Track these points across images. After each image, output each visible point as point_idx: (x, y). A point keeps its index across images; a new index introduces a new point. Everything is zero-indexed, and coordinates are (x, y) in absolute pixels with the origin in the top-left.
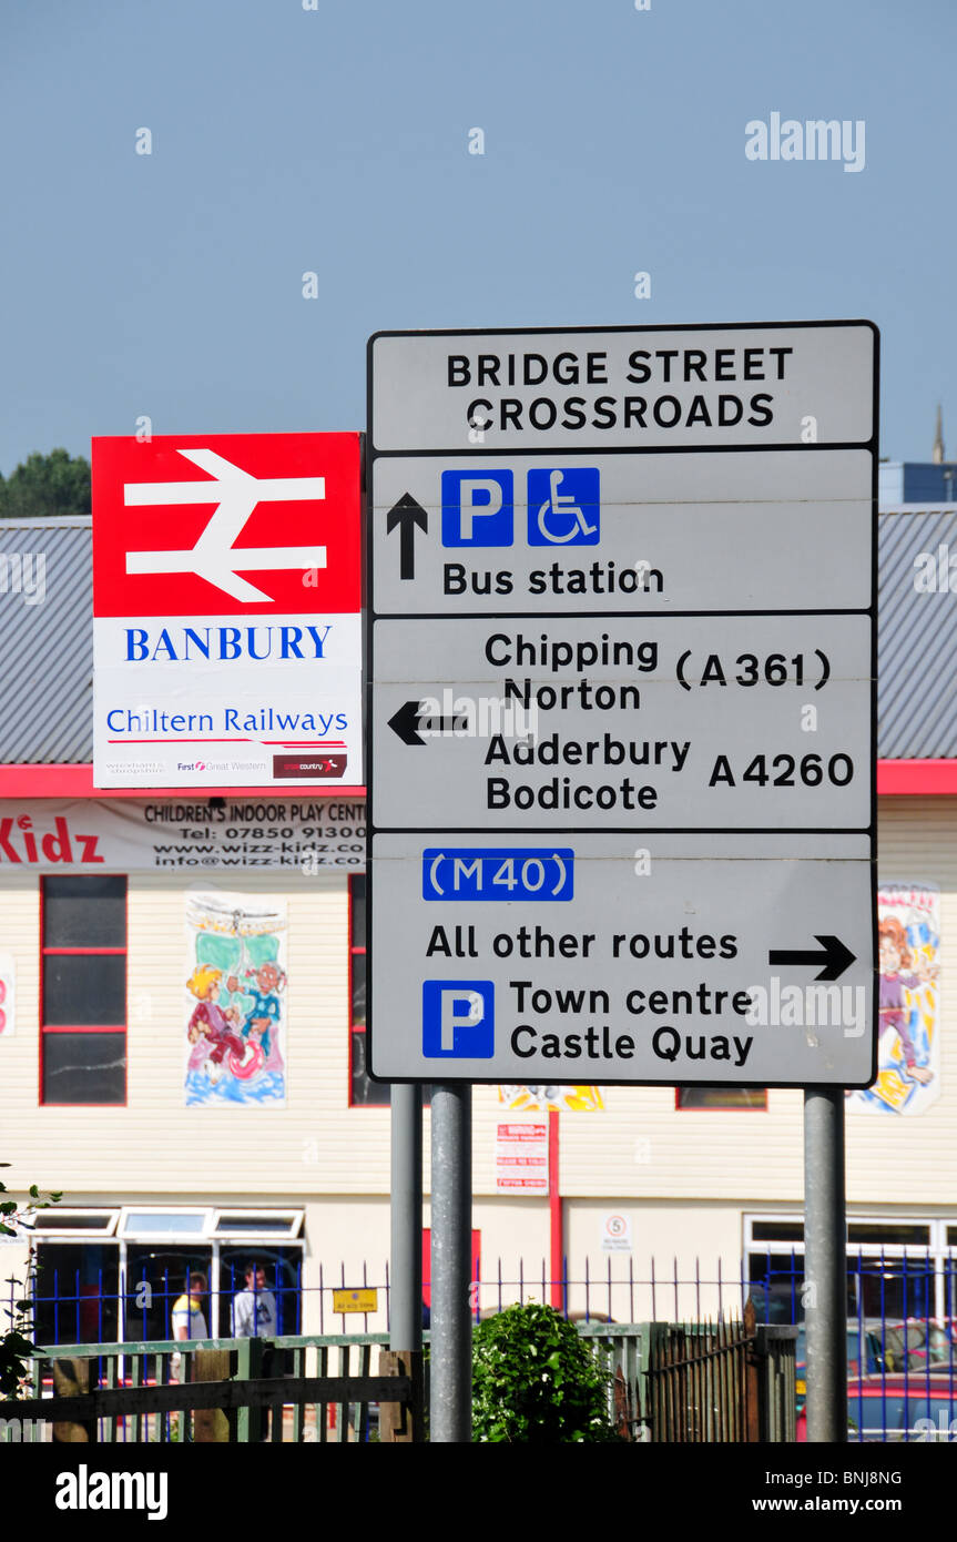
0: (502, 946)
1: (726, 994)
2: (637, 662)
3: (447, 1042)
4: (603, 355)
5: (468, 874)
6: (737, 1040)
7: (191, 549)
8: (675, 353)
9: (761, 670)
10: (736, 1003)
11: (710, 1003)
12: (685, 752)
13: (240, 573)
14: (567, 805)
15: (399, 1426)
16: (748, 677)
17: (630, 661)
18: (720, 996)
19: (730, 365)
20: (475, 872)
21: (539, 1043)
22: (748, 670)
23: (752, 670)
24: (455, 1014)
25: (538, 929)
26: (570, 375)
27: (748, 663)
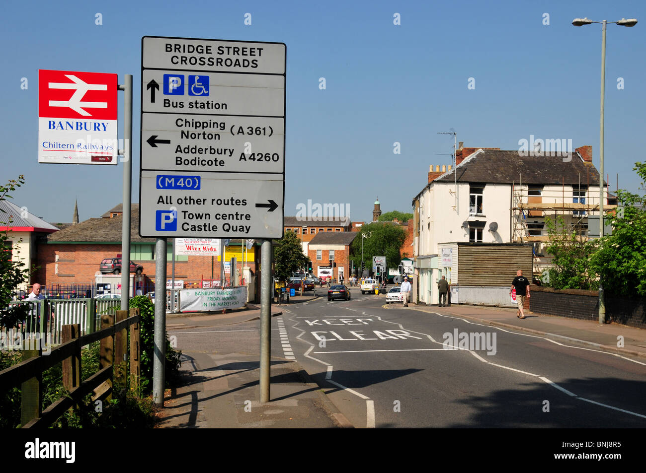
0: (180, 201)
1: (243, 215)
2: (219, 127)
3: (163, 227)
4: (210, 47)
5: (170, 182)
6: (246, 227)
7: (68, 100)
8: (231, 48)
9: (254, 131)
10: (246, 217)
11: (239, 217)
12: (232, 152)
13: (82, 108)
14: (199, 165)
15: (136, 327)
16: (251, 133)
17: (217, 127)
18: (242, 215)
19: (246, 51)
20: (172, 182)
21: (190, 227)
22: (250, 131)
23: (251, 131)
24: (166, 219)
25: (190, 197)
26: (201, 51)
27: (251, 129)
